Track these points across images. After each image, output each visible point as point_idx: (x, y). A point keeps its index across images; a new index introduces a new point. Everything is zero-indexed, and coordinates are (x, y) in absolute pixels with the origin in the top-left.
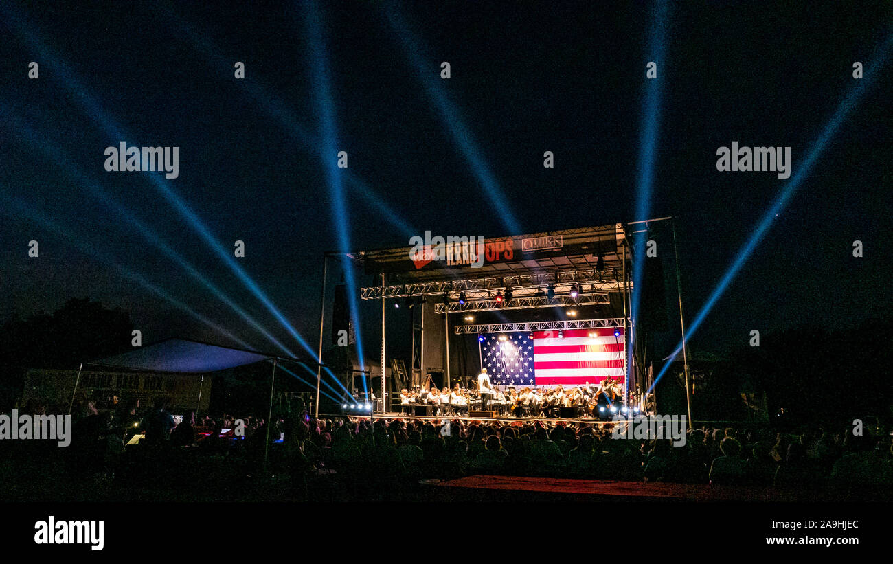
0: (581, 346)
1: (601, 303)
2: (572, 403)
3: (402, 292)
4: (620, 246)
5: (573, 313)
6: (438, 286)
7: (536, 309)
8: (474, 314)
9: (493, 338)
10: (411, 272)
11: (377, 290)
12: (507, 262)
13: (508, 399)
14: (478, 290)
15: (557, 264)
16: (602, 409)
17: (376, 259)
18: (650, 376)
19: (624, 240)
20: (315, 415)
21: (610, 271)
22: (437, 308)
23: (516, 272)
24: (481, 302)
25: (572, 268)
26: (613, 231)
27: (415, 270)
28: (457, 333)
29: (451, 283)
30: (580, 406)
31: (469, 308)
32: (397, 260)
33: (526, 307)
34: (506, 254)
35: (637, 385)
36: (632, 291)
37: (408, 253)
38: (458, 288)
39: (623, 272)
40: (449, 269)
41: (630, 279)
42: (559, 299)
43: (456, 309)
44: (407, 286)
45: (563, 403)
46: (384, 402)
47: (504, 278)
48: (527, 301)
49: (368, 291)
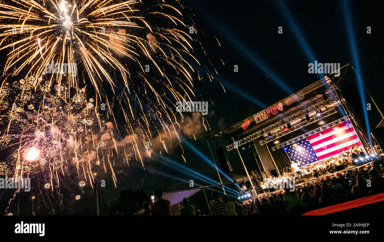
0: (333, 135)
1: (333, 113)
3: (243, 142)
4: (331, 85)
5: (322, 123)
6: (257, 134)
7: (304, 127)
9: (291, 147)
11: (233, 145)
12: (282, 112)
14: (275, 129)
15: (305, 104)
17: (227, 132)
19: (331, 82)
21: (331, 98)
22: (260, 143)
24: (278, 133)
26: (324, 81)
27: (244, 131)
29: (262, 130)
31: (274, 138)
32: (236, 129)
33: (299, 128)
35: (368, 144)
36: (346, 102)
37: (239, 125)
38: (266, 131)
39: (337, 96)
40: (258, 125)
41: (342, 97)
42: (313, 119)
43: (269, 140)
44: (244, 139)
46: (255, 191)
47: (284, 120)
48: (299, 125)
49: (229, 147)
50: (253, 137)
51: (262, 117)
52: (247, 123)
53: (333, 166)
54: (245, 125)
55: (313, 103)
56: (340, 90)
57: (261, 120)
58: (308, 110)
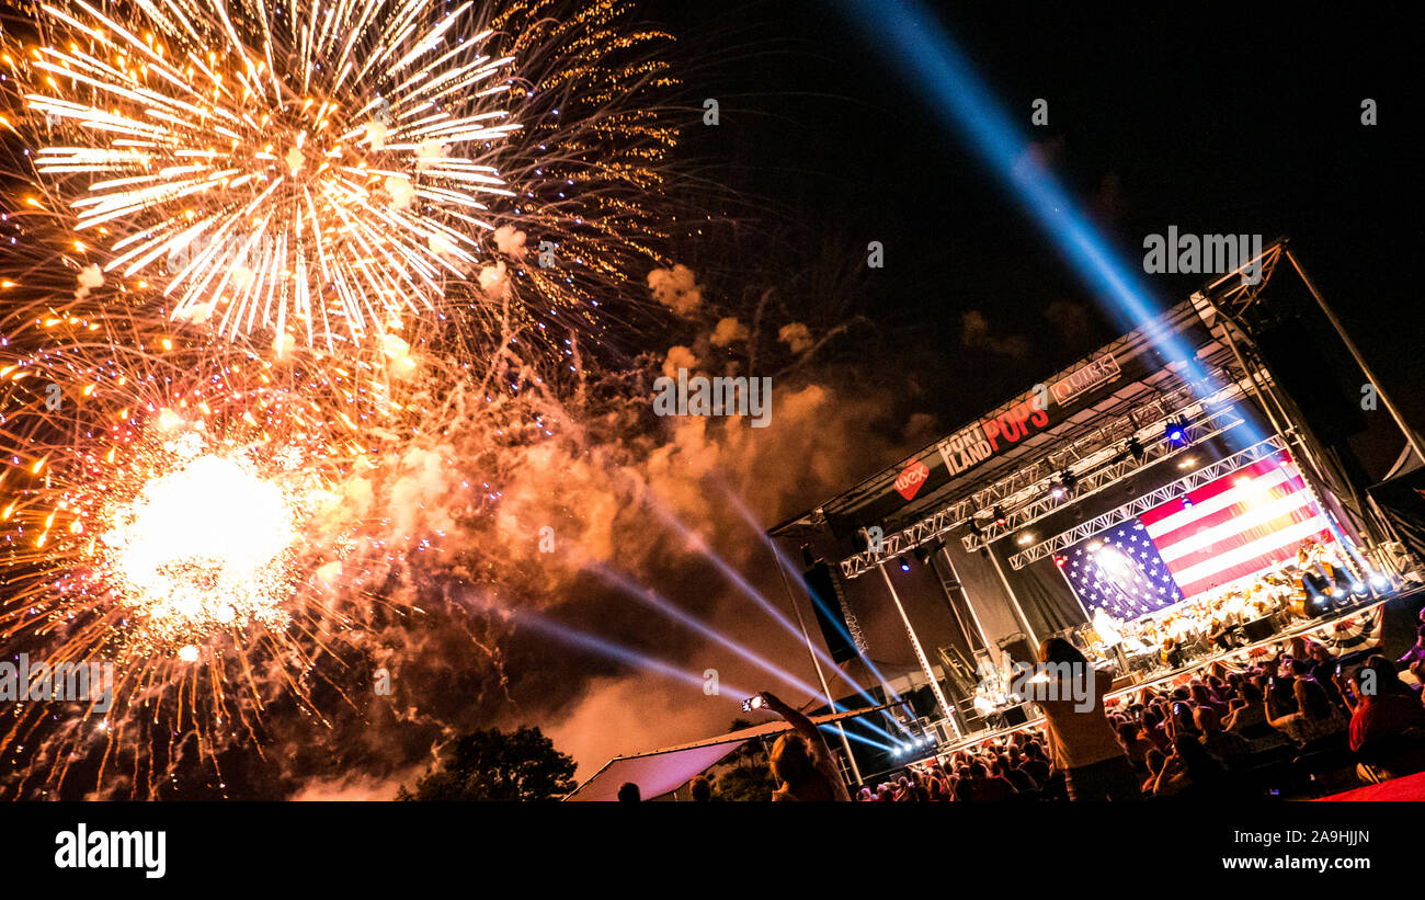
0: (1232, 506)
1: (1229, 427)
3: (904, 542)
4: (1215, 326)
5: (1189, 462)
6: (953, 514)
7: (1126, 480)
8: (1029, 528)
9: (1079, 552)
10: (906, 507)
11: (865, 557)
12: (1045, 430)
13: (1148, 644)
14: (1018, 492)
15: (1124, 397)
16: (1319, 600)
17: (842, 511)
18: (1377, 513)
19: (1217, 314)
20: (857, 783)
22: (967, 544)
23: (1065, 438)
24: (1032, 506)
25: (1151, 395)
26: (1191, 310)
27: (909, 502)
28: (1017, 567)
29: (971, 499)
30: (1278, 610)
31: (1018, 524)
32: (875, 497)
33: (1107, 485)
34: (1035, 420)
35: (1362, 534)
36: (1273, 384)
37: (887, 482)
38: (985, 500)
39: (1240, 363)
40: (958, 479)
41: (1261, 366)
42: (1155, 450)
43: (998, 533)
44: (907, 532)
45: (1245, 616)
46: (953, 722)
47: (1050, 458)
48: (1105, 473)
49: (853, 564)
50: (938, 526)
51: (970, 450)
52: (914, 474)
53: (1235, 622)
54: (907, 480)
55: (1154, 392)
56: (1250, 343)
57: (967, 463)
58: (1136, 419)
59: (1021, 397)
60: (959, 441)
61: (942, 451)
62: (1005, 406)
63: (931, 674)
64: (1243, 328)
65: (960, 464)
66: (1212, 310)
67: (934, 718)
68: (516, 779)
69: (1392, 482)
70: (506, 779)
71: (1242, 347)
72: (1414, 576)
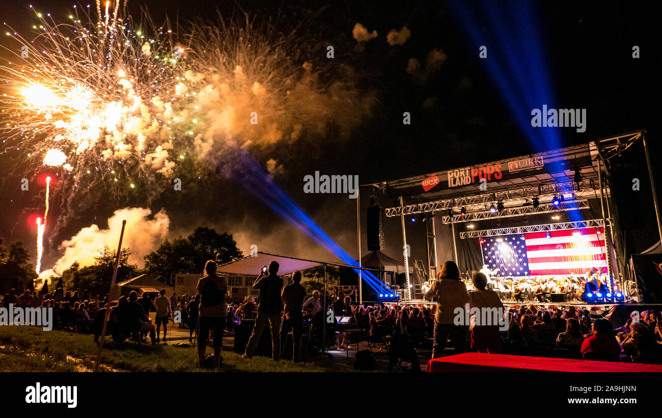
0: (567, 243)
1: (581, 208)
2: (562, 290)
3: (416, 210)
4: (595, 160)
5: (557, 218)
6: (443, 204)
7: (525, 216)
8: (474, 223)
9: (492, 240)
10: (423, 194)
11: (398, 210)
12: (498, 181)
13: (506, 288)
14: (476, 205)
15: (540, 179)
16: (590, 295)
17: (395, 186)
18: (631, 266)
19: (598, 155)
20: (359, 302)
21: (587, 182)
22: (444, 220)
24: (479, 213)
25: (553, 182)
26: (587, 149)
27: (424, 192)
29: (454, 200)
30: (569, 293)
31: (470, 218)
32: (411, 185)
33: (516, 215)
34: (496, 175)
35: (620, 274)
36: (610, 196)
37: (420, 180)
38: (459, 204)
39: (599, 181)
40: (451, 190)
41: (607, 186)
42: (544, 207)
43: (460, 220)
44: (420, 205)
45: (554, 290)
46: (410, 292)
47: (496, 194)
48: (518, 210)
49: (391, 211)
50: (435, 207)
51: (461, 178)
52: (432, 181)
53: (548, 291)
54: (428, 182)
55: (554, 181)
56: (607, 174)
57: (458, 183)
58: (542, 190)
59: (494, 163)
60: (458, 173)
61: (449, 175)
62: (485, 164)
63: (407, 269)
64: (607, 165)
65: (455, 183)
66: (597, 152)
67: (402, 287)
68: (216, 253)
69: (645, 255)
70: (212, 251)
71: (603, 174)
72: (636, 299)
